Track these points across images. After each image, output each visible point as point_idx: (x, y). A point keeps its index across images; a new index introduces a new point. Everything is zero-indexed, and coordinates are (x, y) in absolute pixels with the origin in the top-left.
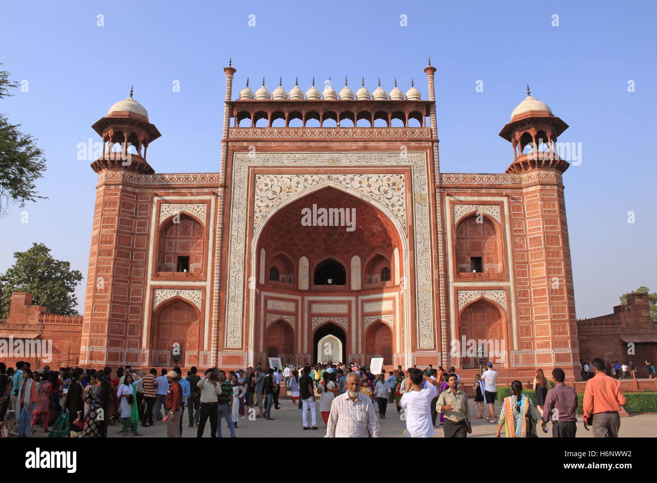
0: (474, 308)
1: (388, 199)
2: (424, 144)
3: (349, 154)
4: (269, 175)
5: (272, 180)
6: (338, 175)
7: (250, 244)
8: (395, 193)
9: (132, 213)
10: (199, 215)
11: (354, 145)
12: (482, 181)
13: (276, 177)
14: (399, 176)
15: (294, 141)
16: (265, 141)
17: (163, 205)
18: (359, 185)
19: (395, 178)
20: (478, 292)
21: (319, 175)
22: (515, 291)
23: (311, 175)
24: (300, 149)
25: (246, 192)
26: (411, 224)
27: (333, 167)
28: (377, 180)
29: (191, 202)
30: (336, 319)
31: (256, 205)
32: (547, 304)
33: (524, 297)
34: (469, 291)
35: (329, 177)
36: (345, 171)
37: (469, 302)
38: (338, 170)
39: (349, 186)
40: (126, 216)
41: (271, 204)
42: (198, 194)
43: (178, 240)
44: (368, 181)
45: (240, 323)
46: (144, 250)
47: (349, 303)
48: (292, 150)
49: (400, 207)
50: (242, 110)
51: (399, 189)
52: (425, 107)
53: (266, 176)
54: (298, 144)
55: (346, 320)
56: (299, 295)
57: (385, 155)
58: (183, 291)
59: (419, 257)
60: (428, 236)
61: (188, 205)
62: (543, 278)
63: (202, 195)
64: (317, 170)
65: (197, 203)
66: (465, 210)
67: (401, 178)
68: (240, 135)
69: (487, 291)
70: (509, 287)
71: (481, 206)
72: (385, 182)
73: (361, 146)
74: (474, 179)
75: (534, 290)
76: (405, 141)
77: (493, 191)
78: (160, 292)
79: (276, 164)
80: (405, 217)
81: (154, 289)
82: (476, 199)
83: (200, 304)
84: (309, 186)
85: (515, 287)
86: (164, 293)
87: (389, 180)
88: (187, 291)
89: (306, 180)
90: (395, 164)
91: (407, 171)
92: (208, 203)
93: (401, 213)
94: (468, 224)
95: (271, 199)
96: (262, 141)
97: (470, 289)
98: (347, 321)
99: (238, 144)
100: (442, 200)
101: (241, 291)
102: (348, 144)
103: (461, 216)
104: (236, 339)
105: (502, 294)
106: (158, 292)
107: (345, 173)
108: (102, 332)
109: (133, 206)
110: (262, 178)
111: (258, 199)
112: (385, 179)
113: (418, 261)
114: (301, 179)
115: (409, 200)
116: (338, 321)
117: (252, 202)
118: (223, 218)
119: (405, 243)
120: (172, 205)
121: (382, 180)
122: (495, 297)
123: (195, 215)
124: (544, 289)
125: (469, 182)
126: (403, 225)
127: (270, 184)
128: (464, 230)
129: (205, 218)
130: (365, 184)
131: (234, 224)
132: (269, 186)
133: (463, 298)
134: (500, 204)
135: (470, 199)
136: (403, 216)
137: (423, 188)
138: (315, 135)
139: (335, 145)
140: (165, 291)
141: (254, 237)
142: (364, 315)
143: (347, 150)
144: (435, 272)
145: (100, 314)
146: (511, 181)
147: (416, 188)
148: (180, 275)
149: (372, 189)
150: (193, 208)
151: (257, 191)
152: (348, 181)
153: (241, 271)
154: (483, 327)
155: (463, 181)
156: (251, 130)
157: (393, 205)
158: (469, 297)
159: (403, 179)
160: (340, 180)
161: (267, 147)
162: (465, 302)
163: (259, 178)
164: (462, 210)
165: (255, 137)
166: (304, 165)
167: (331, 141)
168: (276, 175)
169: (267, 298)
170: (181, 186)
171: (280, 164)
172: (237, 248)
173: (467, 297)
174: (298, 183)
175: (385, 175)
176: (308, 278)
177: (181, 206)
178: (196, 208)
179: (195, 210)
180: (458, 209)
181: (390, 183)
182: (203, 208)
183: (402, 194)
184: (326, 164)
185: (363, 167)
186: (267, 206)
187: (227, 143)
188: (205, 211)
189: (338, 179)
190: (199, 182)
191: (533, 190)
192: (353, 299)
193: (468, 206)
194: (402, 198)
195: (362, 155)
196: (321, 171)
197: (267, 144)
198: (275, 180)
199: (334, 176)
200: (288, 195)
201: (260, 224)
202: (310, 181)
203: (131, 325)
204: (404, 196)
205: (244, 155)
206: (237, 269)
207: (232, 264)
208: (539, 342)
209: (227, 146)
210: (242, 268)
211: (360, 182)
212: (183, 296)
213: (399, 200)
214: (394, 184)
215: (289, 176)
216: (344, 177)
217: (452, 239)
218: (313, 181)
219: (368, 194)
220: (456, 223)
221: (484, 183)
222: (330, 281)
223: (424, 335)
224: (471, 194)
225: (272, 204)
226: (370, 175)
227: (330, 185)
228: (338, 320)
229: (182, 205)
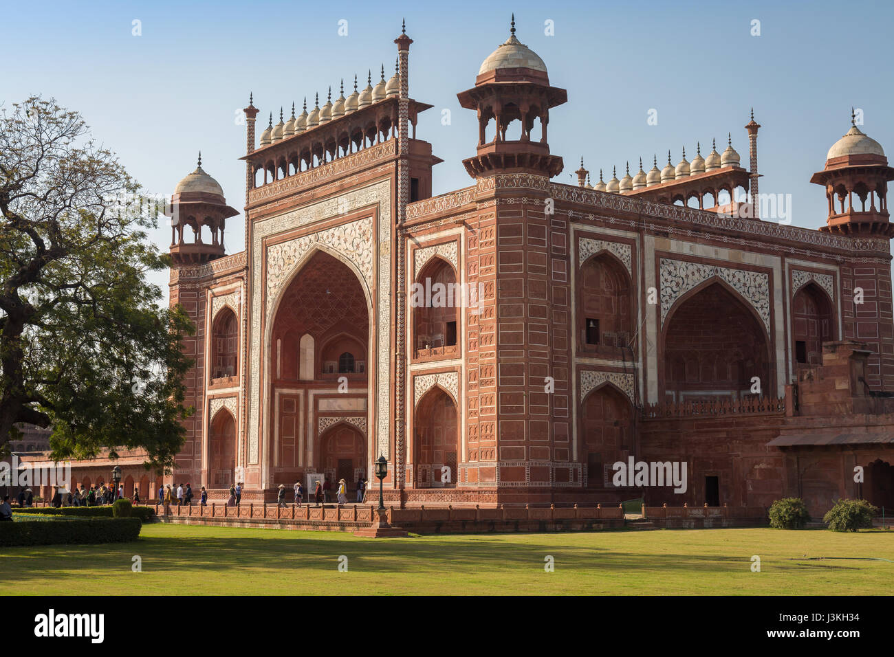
2: (389, 166)
3: (330, 201)
4: (276, 246)
5: (278, 252)
6: (323, 233)
8: (365, 246)
13: (281, 247)
14: (369, 220)
15: (292, 195)
16: (272, 202)
17: (214, 300)
18: (338, 242)
19: (365, 224)
20: (433, 377)
21: (309, 236)
22: (466, 372)
23: (304, 238)
27: (319, 222)
28: (352, 231)
29: (230, 292)
31: (267, 287)
34: (424, 377)
35: (316, 237)
36: (327, 225)
37: (424, 391)
38: (323, 224)
39: (331, 244)
44: (344, 234)
45: (257, 434)
48: (290, 208)
51: (368, 240)
54: (294, 199)
57: (357, 193)
59: (381, 335)
61: (228, 296)
63: (235, 282)
64: (307, 230)
65: (233, 293)
66: (425, 255)
68: (256, 199)
69: (440, 375)
70: (461, 367)
71: (440, 247)
72: (357, 233)
73: (339, 187)
76: (372, 168)
77: (451, 220)
78: (214, 403)
79: (280, 230)
81: (210, 399)
82: (435, 236)
83: (236, 413)
84: (303, 252)
85: (466, 366)
86: (217, 403)
87: (360, 228)
88: (229, 399)
89: (301, 245)
90: (365, 203)
91: (374, 212)
95: (277, 277)
97: (425, 373)
99: (255, 211)
101: (258, 395)
103: (422, 266)
104: (255, 452)
105: (454, 378)
107: (327, 228)
109: (194, 304)
111: (269, 279)
112: (357, 228)
114: (297, 244)
117: (265, 283)
118: (247, 307)
119: (370, 315)
120: (219, 298)
121: (355, 231)
122: (448, 383)
123: (233, 307)
125: (429, 212)
127: (277, 257)
129: (238, 309)
130: (342, 240)
131: (254, 314)
133: (419, 387)
134: (458, 238)
135: (429, 237)
139: (320, 192)
144: (392, 352)
147: (381, 235)
149: (347, 245)
150: (231, 300)
151: (268, 268)
152: (330, 239)
156: (263, 188)
158: (424, 385)
159: (371, 224)
160: (324, 238)
161: (273, 209)
162: (421, 392)
163: (270, 251)
164: (422, 256)
165: (265, 198)
166: (299, 225)
167: (316, 187)
171: (283, 229)
172: (256, 342)
174: (295, 250)
175: (357, 222)
177: (224, 299)
178: (233, 298)
180: (419, 257)
181: (361, 232)
182: (237, 297)
183: (370, 246)
184: (314, 220)
186: (275, 286)
187: (248, 211)
188: (238, 301)
193: (428, 249)
194: (370, 252)
195: (340, 198)
197: (273, 206)
198: (280, 250)
199: (320, 235)
200: (288, 269)
201: (270, 310)
204: (371, 249)
205: (259, 224)
209: (248, 216)
210: (259, 367)
211: (339, 238)
212: (227, 406)
213: (368, 255)
214: (364, 234)
215: (289, 243)
216: (327, 234)
218: (305, 244)
219: (345, 253)
223: (382, 442)
224: (430, 230)
225: (278, 283)
226: (346, 226)
227: (318, 247)
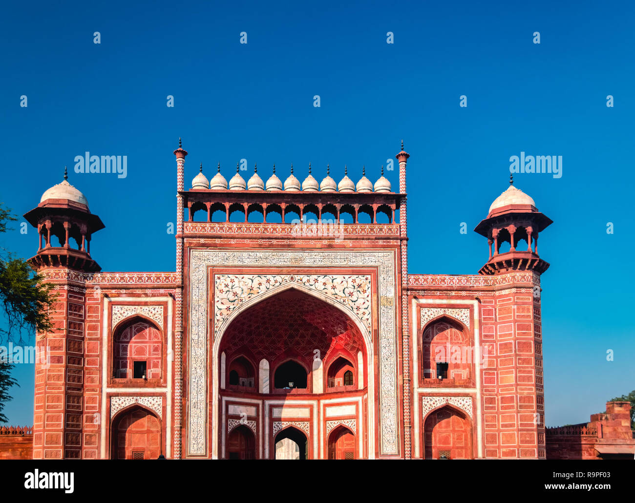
0: (438, 415)
1: (353, 301)
2: (393, 242)
3: (313, 253)
4: (229, 276)
5: (232, 281)
6: (302, 276)
7: (211, 348)
8: (361, 296)
9: (81, 316)
10: (156, 317)
11: (319, 244)
12: (452, 283)
13: (237, 278)
14: (365, 277)
15: (255, 238)
16: (225, 238)
17: (115, 307)
18: (324, 287)
19: (360, 279)
20: (444, 399)
21: (282, 276)
22: (482, 398)
23: (274, 276)
24: (261, 247)
25: (205, 293)
26: (376, 328)
27: (296, 267)
28: (342, 282)
29: (146, 304)
30: (297, 423)
31: (216, 308)
32: (514, 412)
33: (491, 404)
34: (434, 398)
35: (292, 278)
36: (308, 271)
37: (433, 408)
38: (302, 270)
39: (313, 287)
40: (74, 319)
41: (232, 307)
42: (153, 295)
43: (134, 345)
44: (333, 282)
45: (203, 430)
46: (98, 356)
47: (311, 407)
48: (254, 248)
49: (366, 311)
50: (197, 201)
51: (364, 292)
52: (395, 200)
53: (227, 276)
54: (260, 242)
55: (308, 424)
56: (260, 399)
57: (351, 255)
58: (142, 398)
59: (383, 363)
60: (392, 341)
61: (143, 307)
62: (512, 385)
63: (158, 296)
64: (279, 271)
65: (153, 305)
66: (432, 313)
67: (367, 279)
68: (196, 230)
69: (453, 398)
70: (475, 394)
71: (450, 310)
72: (350, 284)
73: (325, 245)
74: (444, 280)
75: (502, 398)
76: (372, 239)
77: (464, 293)
78: (117, 400)
79: (236, 263)
80: (370, 321)
81: (110, 396)
82: (445, 302)
83: (161, 411)
84: (271, 287)
85: (482, 394)
86: (122, 400)
87: (354, 281)
88: (146, 398)
89: (268, 281)
90: (361, 264)
91: (373, 272)
92: (165, 304)
93: (366, 317)
94: (435, 328)
95: (232, 302)
96: (220, 237)
97: (435, 395)
98: (309, 426)
99: (195, 241)
100: (409, 303)
101: (204, 397)
102: (312, 242)
103: (428, 320)
104: (200, 446)
105: (468, 401)
106: (114, 400)
107: (308, 274)
108: (56, 443)
109: (81, 308)
110: (222, 278)
111: (218, 301)
112: (350, 280)
113: (383, 366)
114: (263, 279)
115: (375, 303)
116: (299, 426)
117: (211, 304)
118: (182, 321)
119: (370, 347)
120: (126, 307)
121: (347, 282)
122: (461, 403)
123: (152, 318)
124: (512, 397)
125: (438, 284)
126: (368, 329)
127: (230, 284)
128: (431, 335)
129: (162, 321)
130: (329, 286)
131: (194, 328)
132: (230, 287)
133: (427, 404)
134: (470, 308)
135: (438, 301)
136: (368, 319)
137: (389, 291)
138: (277, 232)
139: (299, 243)
140: (123, 399)
141: (215, 342)
142: (326, 419)
143: (311, 249)
144: (400, 377)
145: (54, 424)
146: (484, 283)
147: (382, 291)
148: (139, 382)
149: (337, 291)
150: (149, 311)
151: (217, 292)
152: (312, 282)
153: (203, 377)
154: (448, 434)
155: (432, 282)
156: (208, 225)
157: (358, 308)
158: (434, 403)
159: (368, 281)
160: (304, 281)
161: (226, 244)
162: (429, 408)
163: (219, 278)
164: (429, 313)
165: (212, 233)
166: (266, 264)
167: (294, 239)
168: (236, 276)
169: (228, 403)
170: (134, 286)
171: (240, 264)
172: (198, 352)
173: (432, 403)
174: (260, 284)
175: (350, 276)
176: (268, 382)
177: (135, 308)
178: (152, 310)
179: (151, 313)
180: (426, 313)
181: (356, 285)
182: (160, 310)
183: (368, 296)
184: (289, 264)
185: (328, 267)
186: (228, 309)
187: (183, 238)
188: (162, 314)
189: (301, 280)
190: (154, 282)
191: (507, 293)
192: (314, 403)
193: (436, 309)
194: (368, 301)
195: (326, 254)
196: (284, 271)
197: (225, 241)
198: (236, 280)
199: (297, 277)
200: (250, 297)
201: (221, 328)
202: (272, 282)
203: (88, 435)
204: (369, 299)
205: (202, 252)
206: (198, 375)
207: (194, 369)
208: (504, 450)
209: (183, 243)
210: (204, 374)
211: (325, 284)
212: (143, 404)
213: (364, 303)
214: (359, 286)
215: (251, 276)
216: (308, 278)
217: (418, 344)
218: (276, 282)
219: (333, 297)
220: (422, 327)
221: (454, 285)
222: (291, 384)
223: (388, 441)
224: (441, 297)
225: (234, 306)
226: (335, 277)
227: (293, 287)
228: (299, 424)
229: (137, 307)
